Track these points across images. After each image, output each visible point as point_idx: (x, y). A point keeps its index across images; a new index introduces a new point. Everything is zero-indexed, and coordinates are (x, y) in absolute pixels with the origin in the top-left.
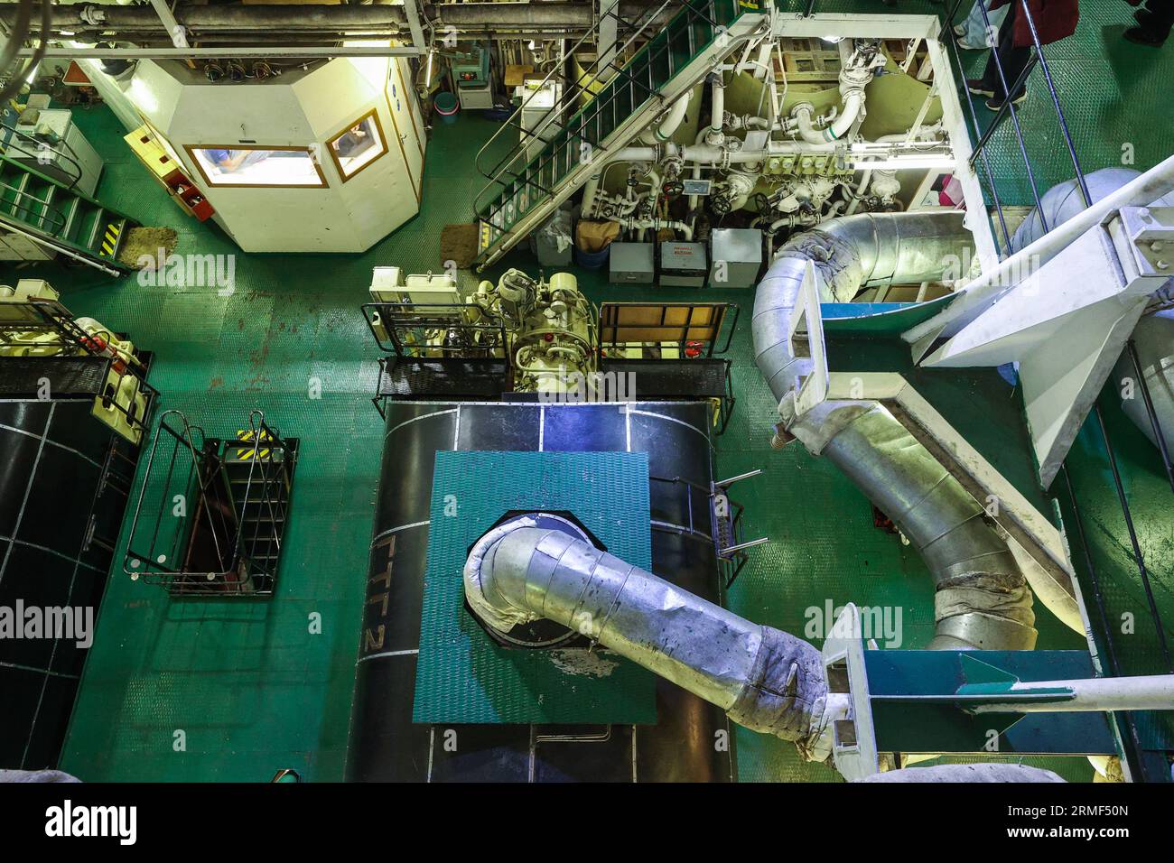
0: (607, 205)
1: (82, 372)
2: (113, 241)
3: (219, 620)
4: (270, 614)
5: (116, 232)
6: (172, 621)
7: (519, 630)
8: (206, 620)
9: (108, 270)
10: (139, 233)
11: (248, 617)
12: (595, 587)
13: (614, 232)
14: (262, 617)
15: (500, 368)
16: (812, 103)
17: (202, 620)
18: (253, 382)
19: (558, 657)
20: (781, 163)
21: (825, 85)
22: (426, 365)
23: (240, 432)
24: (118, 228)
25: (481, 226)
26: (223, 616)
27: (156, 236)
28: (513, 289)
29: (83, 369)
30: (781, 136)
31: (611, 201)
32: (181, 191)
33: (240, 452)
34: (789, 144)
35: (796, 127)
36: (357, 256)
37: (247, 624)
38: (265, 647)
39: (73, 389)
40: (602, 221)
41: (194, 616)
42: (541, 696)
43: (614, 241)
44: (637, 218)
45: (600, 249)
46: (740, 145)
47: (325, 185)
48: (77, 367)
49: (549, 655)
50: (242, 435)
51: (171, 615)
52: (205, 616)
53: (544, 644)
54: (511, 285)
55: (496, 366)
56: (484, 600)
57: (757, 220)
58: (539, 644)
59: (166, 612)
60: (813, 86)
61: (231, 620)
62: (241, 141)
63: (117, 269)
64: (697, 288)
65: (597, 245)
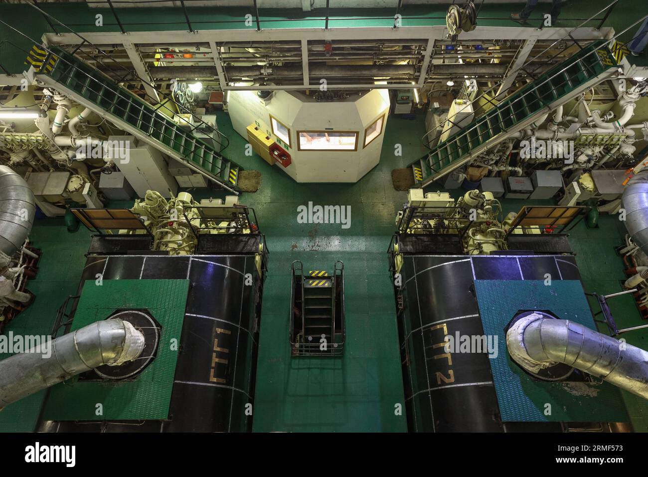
0: (484, 159)
1: (247, 242)
2: (235, 178)
3: (318, 368)
4: (343, 365)
5: (235, 173)
6: (294, 369)
7: (542, 372)
8: (312, 368)
9: (234, 192)
10: (244, 173)
11: (333, 367)
12: (606, 349)
13: (485, 172)
14: (340, 367)
15: (457, 239)
16: (599, 109)
17: (309, 369)
18: (312, 246)
19: (567, 386)
20: (587, 138)
21: (604, 101)
22: (418, 237)
23: (310, 272)
24: (235, 171)
25: (414, 170)
26: (319, 366)
27: (252, 175)
28: (476, 199)
29: (248, 240)
30: (586, 125)
31: (487, 157)
32: (276, 153)
33: (311, 282)
34: (587, 130)
35: (592, 121)
36: (352, 184)
37: (332, 371)
38: (344, 383)
39: (245, 250)
40: (479, 167)
41: (305, 367)
42: (565, 407)
43: (485, 176)
44: (497, 166)
45: (476, 181)
46: (565, 130)
47: (356, 149)
48: (244, 239)
49: (562, 385)
50: (312, 273)
51: (293, 366)
52: (311, 367)
53: (556, 379)
54: (475, 198)
55: (454, 238)
56: (528, 356)
57: (551, 166)
58: (553, 380)
59: (290, 364)
60: (598, 102)
61: (324, 369)
62: (326, 129)
63: (238, 191)
64: (523, 199)
65: (474, 179)
